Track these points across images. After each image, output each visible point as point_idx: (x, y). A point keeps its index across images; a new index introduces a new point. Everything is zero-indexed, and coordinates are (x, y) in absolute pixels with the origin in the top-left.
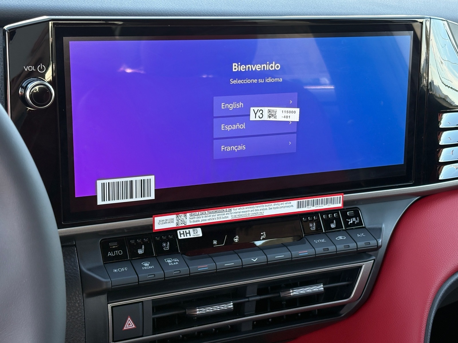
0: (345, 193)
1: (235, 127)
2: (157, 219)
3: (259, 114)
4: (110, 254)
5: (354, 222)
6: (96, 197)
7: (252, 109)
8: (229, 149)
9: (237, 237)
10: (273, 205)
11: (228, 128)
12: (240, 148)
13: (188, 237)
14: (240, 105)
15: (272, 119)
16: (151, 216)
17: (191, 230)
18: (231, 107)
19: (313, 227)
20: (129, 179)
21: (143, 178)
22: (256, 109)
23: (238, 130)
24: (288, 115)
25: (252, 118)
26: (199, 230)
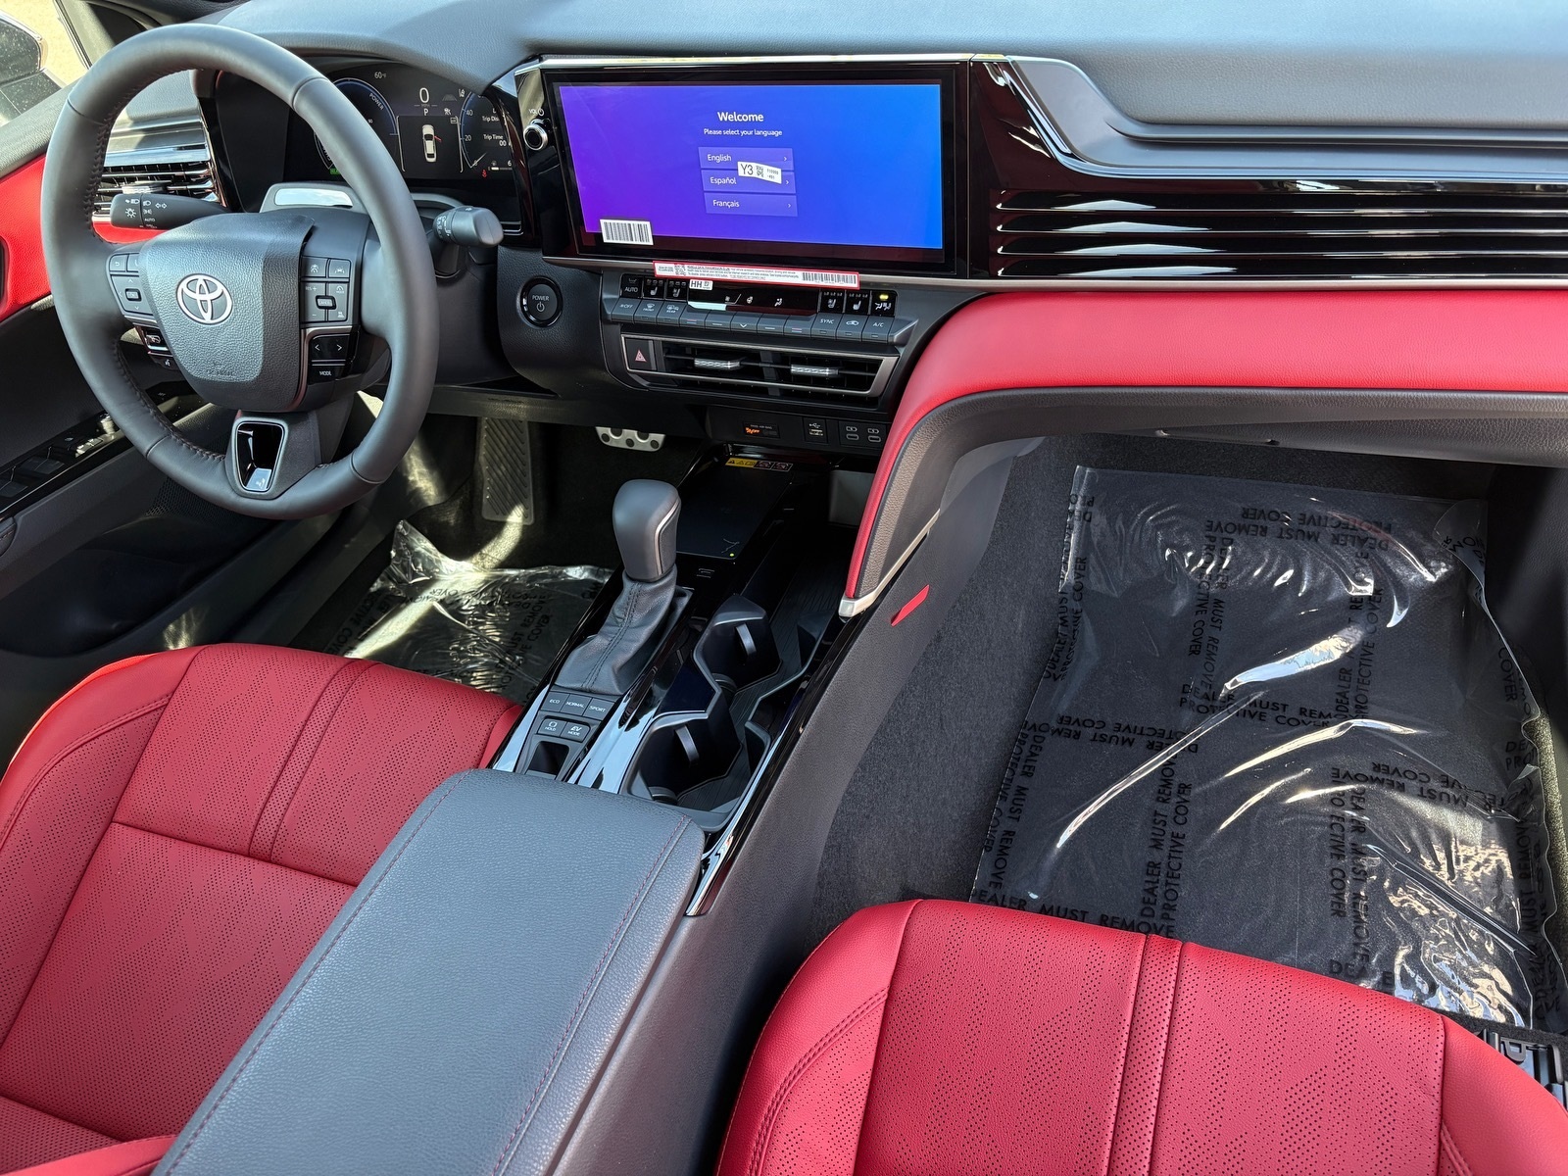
0: (860, 273)
1: (725, 181)
2: (658, 265)
3: (747, 169)
4: (627, 289)
5: (883, 308)
6: (601, 235)
7: (739, 163)
8: (721, 204)
9: (751, 298)
10: (774, 271)
11: (718, 181)
12: (733, 204)
13: (699, 288)
14: (727, 158)
15: (760, 177)
16: (651, 261)
17: (703, 282)
18: (719, 159)
19: (832, 304)
20: (627, 222)
21: (640, 223)
22: (744, 164)
23: (728, 184)
24: (773, 174)
25: (741, 173)
26: (711, 283)
